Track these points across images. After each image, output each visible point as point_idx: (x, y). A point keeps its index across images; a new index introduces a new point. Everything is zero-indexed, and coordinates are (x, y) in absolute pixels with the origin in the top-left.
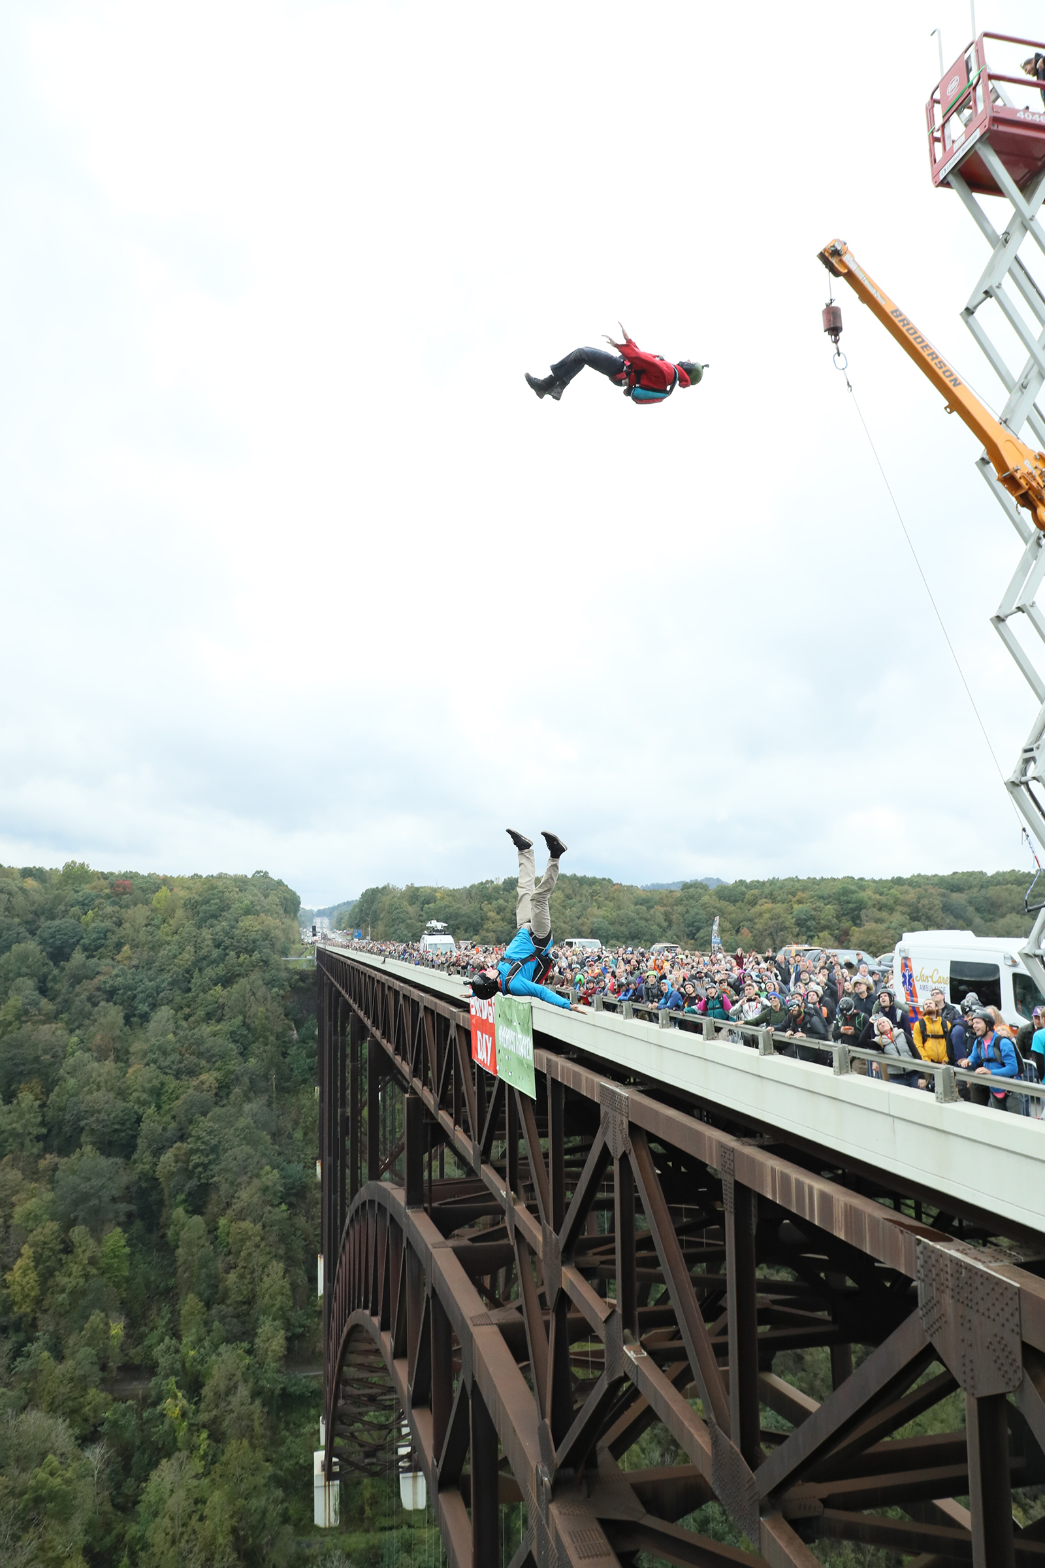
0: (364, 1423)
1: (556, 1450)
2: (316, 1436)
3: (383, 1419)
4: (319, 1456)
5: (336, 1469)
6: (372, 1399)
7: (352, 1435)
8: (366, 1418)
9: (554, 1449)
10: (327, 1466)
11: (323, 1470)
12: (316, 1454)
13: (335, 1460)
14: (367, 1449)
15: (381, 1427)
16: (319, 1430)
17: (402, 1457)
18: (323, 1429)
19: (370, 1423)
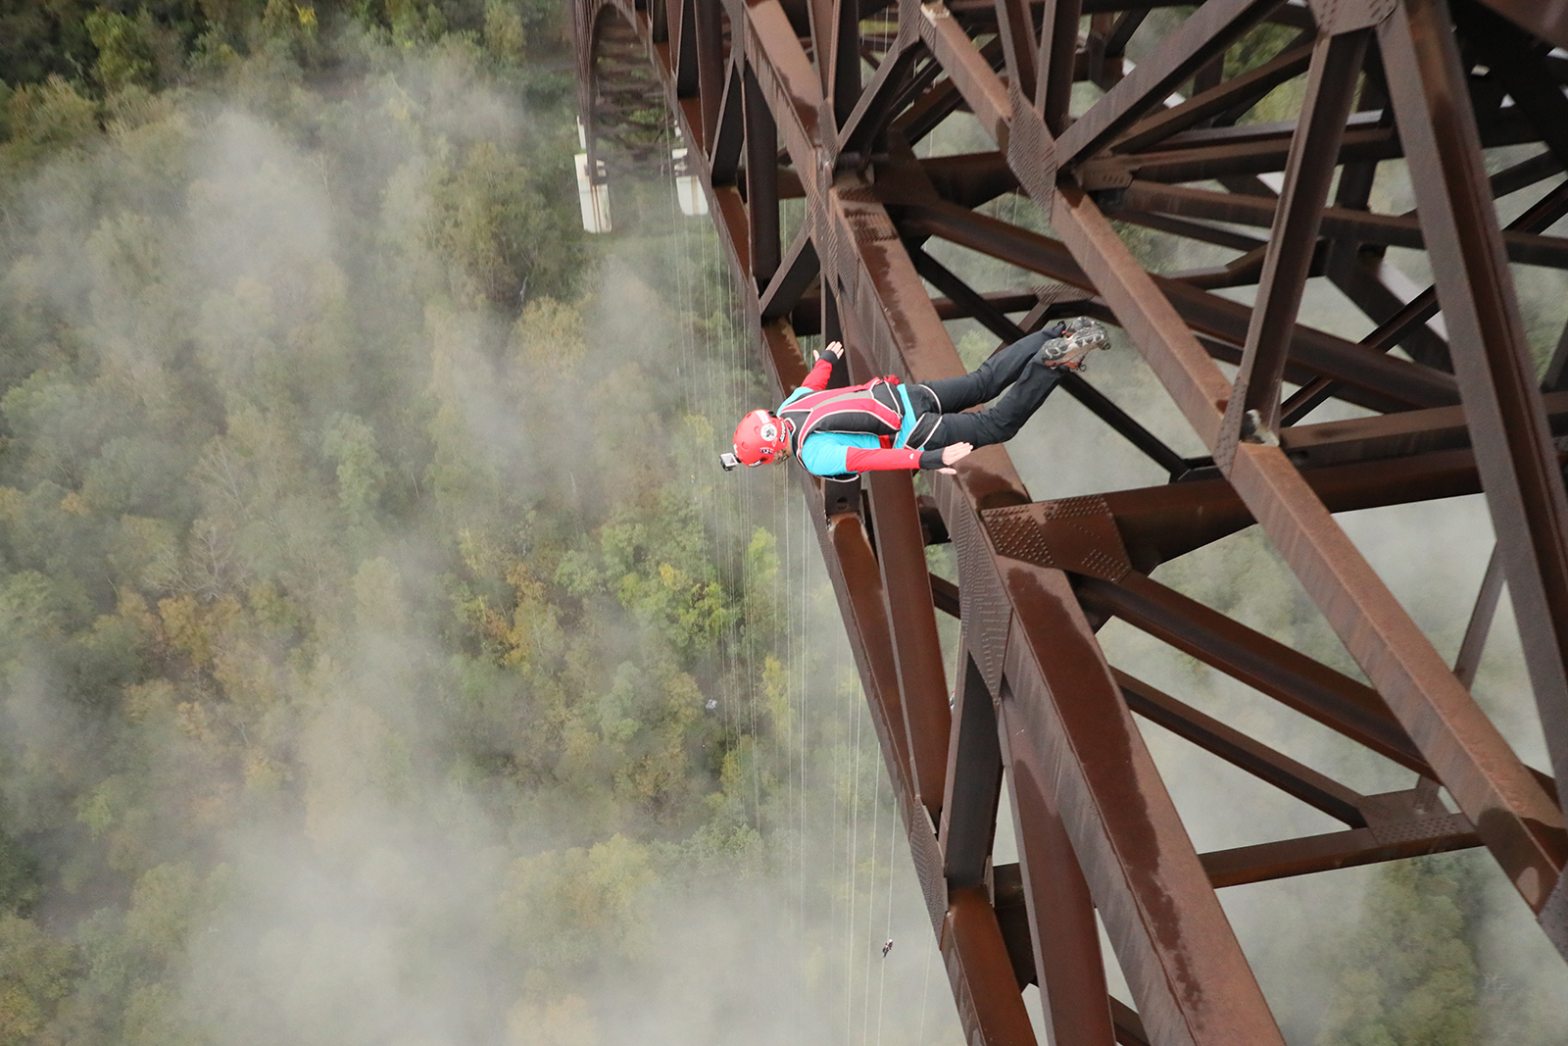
0: (630, 123)
1: (839, 132)
2: (574, 140)
3: (653, 119)
4: (581, 161)
5: (603, 173)
6: (637, 96)
7: (618, 137)
8: (631, 118)
9: (836, 131)
10: (591, 170)
11: (587, 174)
12: (577, 158)
13: (599, 163)
14: (637, 152)
15: (648, 127)
16: (577, 133)
17: (679, 160)
18: (581, 130)
19: (637, 124)
